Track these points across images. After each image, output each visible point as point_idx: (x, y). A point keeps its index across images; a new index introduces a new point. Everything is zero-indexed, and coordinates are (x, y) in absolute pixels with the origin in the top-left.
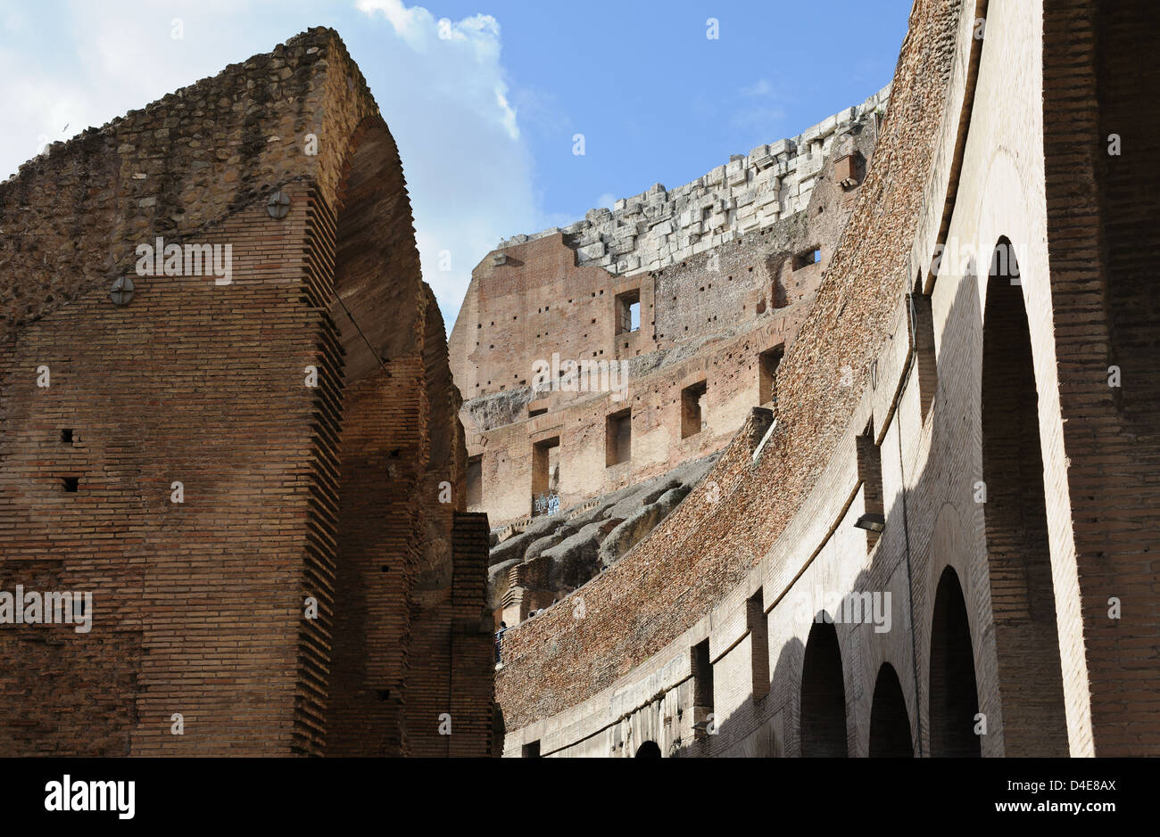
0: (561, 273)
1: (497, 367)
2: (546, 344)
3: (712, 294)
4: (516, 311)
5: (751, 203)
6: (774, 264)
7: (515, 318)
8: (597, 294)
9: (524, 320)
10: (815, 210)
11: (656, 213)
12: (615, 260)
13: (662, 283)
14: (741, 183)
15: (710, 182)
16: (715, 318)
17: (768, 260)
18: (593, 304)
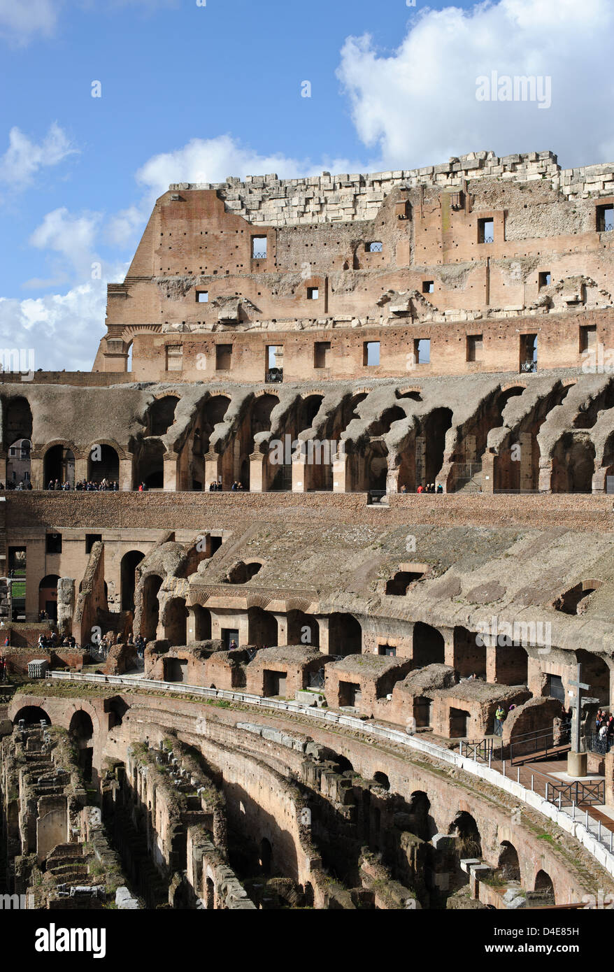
0: (215, 213)
1: (174, 261)
2: (206, 253)
3: (313, 249)
4: (186, 230)
5: (337, 204)
6: (354, 245)
7: (185, 234)
8: (239, 232)
9: (191, 236)
10: (380, 223)
11: (274, 192)
12: (248, 212)
13: (281, 235)
14: (330, 190)
15: (310, 183)
16: (315, 263)
17: (352, 243)
18: (237, 236)
